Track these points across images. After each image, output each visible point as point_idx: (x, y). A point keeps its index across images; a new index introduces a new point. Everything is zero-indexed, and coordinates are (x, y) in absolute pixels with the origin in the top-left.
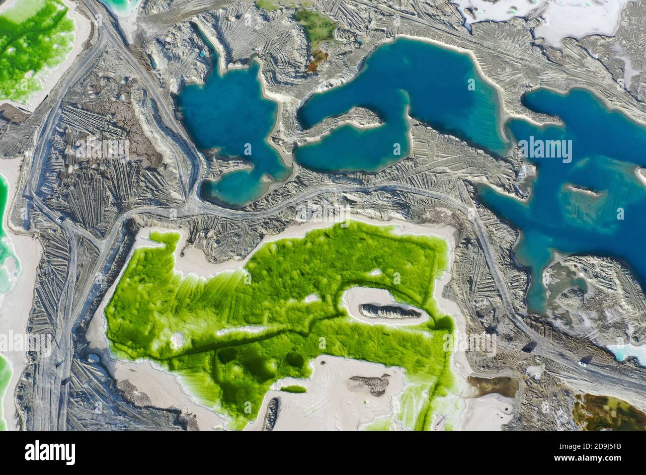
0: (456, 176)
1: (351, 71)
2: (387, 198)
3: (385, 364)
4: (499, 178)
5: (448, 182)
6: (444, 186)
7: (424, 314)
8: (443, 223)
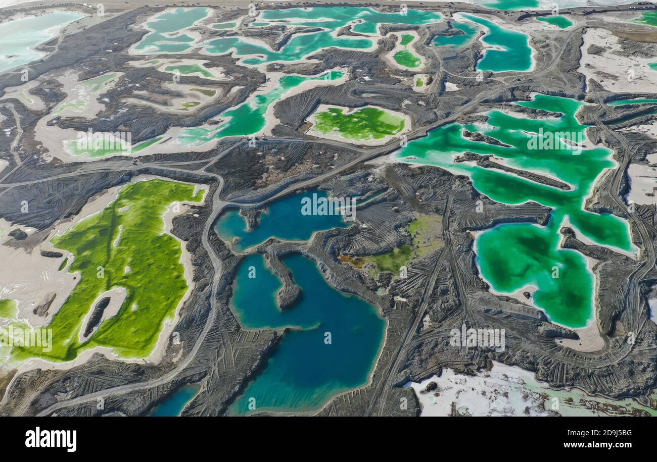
0: (213, 365)
1: (339, 284)
2: (200, 311)
3: (56, 315)
4: (202, 404)
5: (206, 358)
6: (203, 355)
7: (86, 339)
8: (165, 355)
